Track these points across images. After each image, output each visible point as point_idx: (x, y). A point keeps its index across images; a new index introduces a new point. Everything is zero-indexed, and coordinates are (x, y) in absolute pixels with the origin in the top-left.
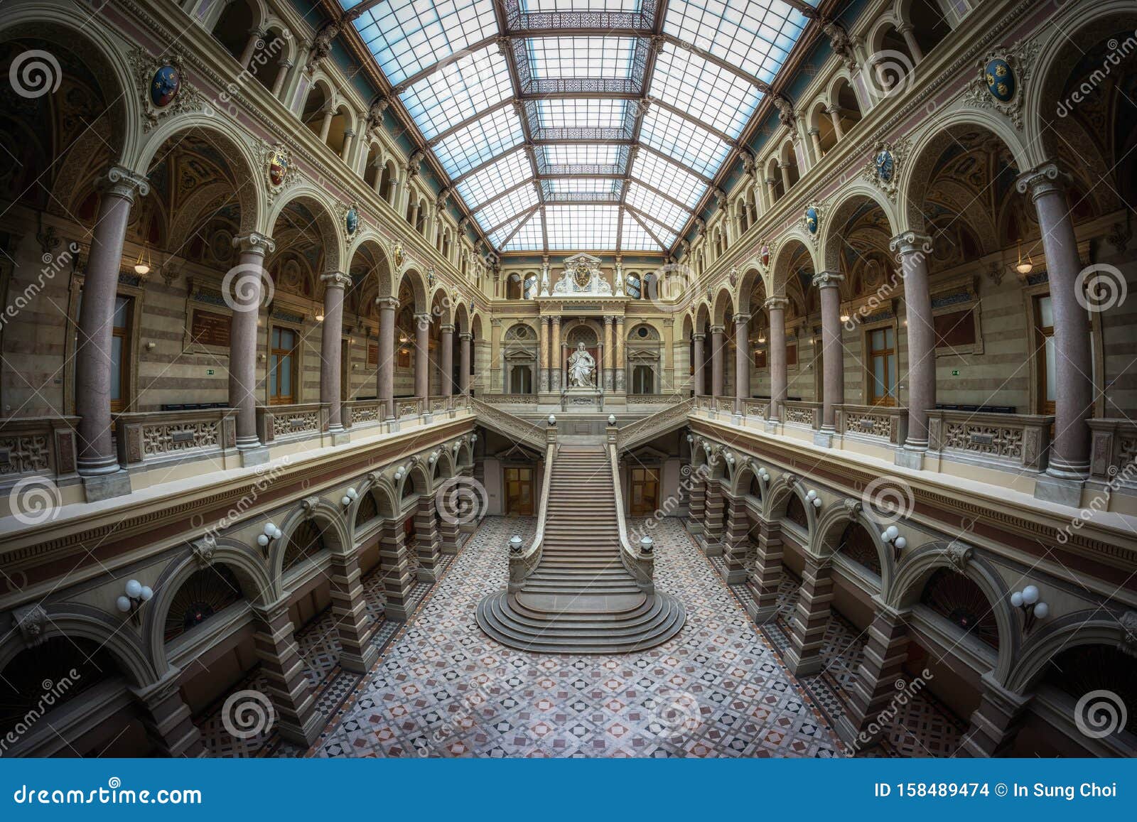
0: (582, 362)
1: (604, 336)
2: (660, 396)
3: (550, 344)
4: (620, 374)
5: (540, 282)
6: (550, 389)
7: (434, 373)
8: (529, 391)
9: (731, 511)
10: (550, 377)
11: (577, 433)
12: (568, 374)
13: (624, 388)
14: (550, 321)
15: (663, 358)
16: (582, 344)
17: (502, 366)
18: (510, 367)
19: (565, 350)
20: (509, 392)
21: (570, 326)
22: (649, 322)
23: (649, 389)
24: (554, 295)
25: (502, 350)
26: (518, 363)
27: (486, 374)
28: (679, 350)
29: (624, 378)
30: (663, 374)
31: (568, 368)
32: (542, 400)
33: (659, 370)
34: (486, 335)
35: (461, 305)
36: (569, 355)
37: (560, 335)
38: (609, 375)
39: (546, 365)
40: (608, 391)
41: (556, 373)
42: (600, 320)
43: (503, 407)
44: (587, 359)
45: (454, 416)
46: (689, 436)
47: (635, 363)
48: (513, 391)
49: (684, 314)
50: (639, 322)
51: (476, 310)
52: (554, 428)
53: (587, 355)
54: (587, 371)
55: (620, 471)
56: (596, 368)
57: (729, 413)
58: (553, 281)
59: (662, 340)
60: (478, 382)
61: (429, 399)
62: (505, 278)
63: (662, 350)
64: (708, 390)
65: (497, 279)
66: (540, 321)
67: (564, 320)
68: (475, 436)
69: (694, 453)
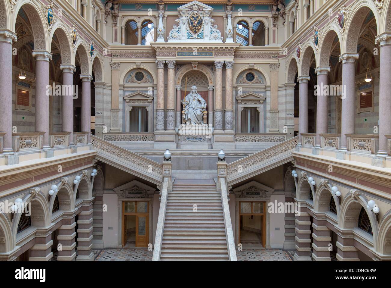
0: (195, 104)
1: (215, 81)
2: (265, 134)
3: (166, 87)
4: (229, 115)
5: (156, 29)
6: (165, 128)
7: (55, 113)
8: (147, 130)
9: (339, 244)
10: (166, 117)
11: (190, 168)
12: (182, 114)
13: (232, 127)
14: (166, 65)
15: (268, 100)
16: (194, 88)
17: (121, 107)
18: (129, 108)
19: (179, 93)
20: (128, 130)
21: (183, 71)
22: (256, 67)
23: (255, 129)
24: (169, 41)
25: (121, 92)
26: (137, 104)
27: (107, 114)
28: (284, 92)
29: (233, 118)
30: (268, 115)
31: (182, 109)
32: (158, 138)
33: (265, 111)
34: (105, 76)
35: (81, 47)
36: (183, 98)
37: (175, 80)
38: (219, 115)
39: (162, 107)
40: (219, 131)
41: (171, 114)
42: (211, 65)
43: (122, 144)
44: (199, 101)
45: (75, 151)
46: (293, 172)
47: (243, 105)
48: (131, 130)
49: (289, 60)
50: (247, 67)
51: (95, 54)
52: (169, 162)
53: (199, 97)
54: (199, 112)
55: (230, 203)
56: (207, 109)
57: (334, 149)
58: (168, 29)
59: (268, 83)
60: (99, 121)
61: (50, 134)
62: (123, 25)
63: (268, 93)
64: (312, 128)
65: (115, 25)
66: (156, 65)
67: (179, 65)
68: (95, 171)
69: (298, 187)
